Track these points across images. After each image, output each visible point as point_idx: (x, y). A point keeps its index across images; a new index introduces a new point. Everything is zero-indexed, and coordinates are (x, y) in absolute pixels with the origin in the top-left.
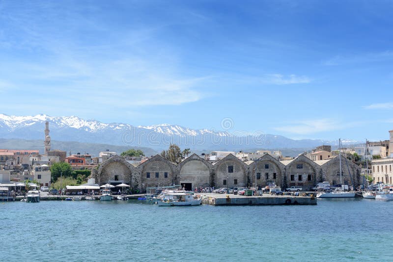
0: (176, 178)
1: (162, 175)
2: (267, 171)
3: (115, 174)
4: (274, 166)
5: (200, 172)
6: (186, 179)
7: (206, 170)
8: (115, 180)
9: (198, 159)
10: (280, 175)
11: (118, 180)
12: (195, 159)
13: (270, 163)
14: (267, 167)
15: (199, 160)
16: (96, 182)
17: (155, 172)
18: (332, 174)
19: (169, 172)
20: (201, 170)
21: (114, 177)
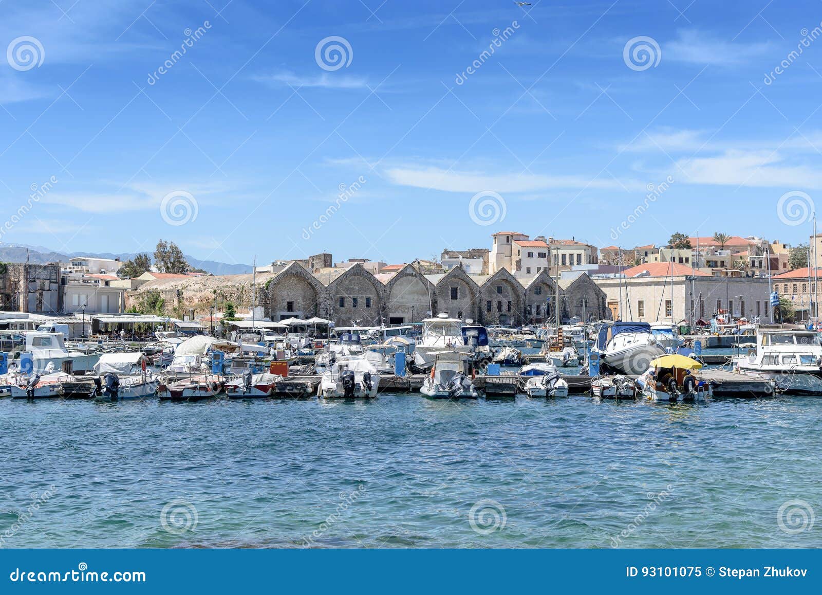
0: (384, 308)
1: (362, 302)
2: (500, 297)
3: (288, 300)
4: (509, 288)
5: (416, 297)
6: (397, 309)
7: (424, 294)
8: (289, 311)
9: (414, 273)
10: (517, 304)
11: (292, 311)
12: (409, 275)
13: (504, 284)
14: (500, 290)
15: (415, 276)
16: (266, 315)
17: (352, 296)
18: (575, 304)
19: (373, 297)
20: (417, 293)
21: (285, 304)
